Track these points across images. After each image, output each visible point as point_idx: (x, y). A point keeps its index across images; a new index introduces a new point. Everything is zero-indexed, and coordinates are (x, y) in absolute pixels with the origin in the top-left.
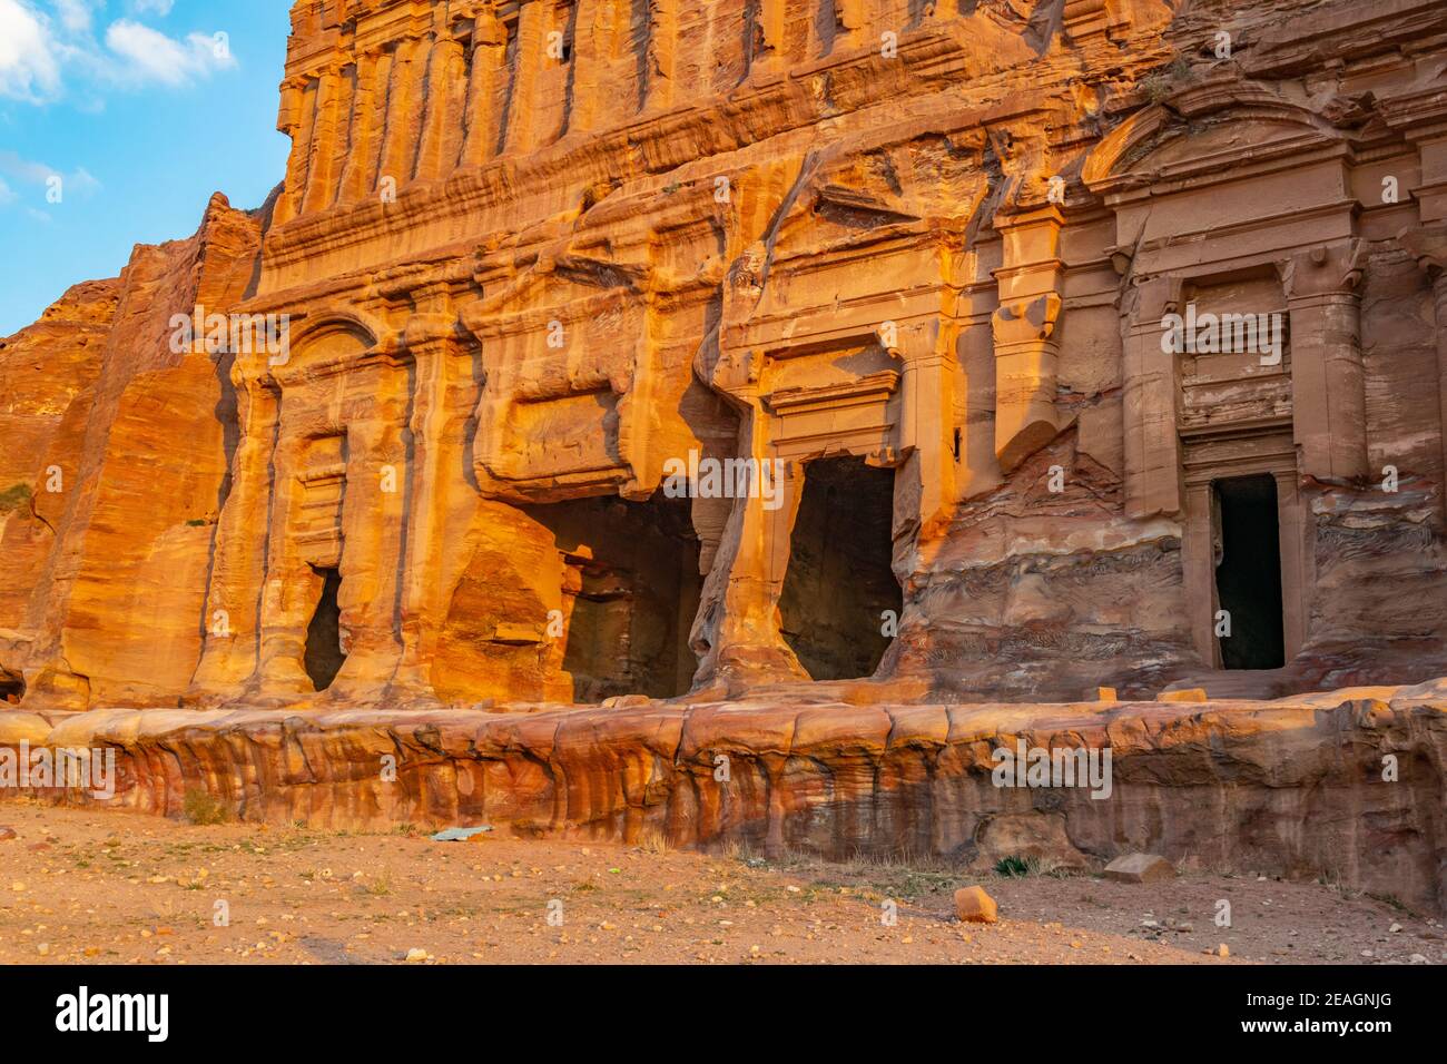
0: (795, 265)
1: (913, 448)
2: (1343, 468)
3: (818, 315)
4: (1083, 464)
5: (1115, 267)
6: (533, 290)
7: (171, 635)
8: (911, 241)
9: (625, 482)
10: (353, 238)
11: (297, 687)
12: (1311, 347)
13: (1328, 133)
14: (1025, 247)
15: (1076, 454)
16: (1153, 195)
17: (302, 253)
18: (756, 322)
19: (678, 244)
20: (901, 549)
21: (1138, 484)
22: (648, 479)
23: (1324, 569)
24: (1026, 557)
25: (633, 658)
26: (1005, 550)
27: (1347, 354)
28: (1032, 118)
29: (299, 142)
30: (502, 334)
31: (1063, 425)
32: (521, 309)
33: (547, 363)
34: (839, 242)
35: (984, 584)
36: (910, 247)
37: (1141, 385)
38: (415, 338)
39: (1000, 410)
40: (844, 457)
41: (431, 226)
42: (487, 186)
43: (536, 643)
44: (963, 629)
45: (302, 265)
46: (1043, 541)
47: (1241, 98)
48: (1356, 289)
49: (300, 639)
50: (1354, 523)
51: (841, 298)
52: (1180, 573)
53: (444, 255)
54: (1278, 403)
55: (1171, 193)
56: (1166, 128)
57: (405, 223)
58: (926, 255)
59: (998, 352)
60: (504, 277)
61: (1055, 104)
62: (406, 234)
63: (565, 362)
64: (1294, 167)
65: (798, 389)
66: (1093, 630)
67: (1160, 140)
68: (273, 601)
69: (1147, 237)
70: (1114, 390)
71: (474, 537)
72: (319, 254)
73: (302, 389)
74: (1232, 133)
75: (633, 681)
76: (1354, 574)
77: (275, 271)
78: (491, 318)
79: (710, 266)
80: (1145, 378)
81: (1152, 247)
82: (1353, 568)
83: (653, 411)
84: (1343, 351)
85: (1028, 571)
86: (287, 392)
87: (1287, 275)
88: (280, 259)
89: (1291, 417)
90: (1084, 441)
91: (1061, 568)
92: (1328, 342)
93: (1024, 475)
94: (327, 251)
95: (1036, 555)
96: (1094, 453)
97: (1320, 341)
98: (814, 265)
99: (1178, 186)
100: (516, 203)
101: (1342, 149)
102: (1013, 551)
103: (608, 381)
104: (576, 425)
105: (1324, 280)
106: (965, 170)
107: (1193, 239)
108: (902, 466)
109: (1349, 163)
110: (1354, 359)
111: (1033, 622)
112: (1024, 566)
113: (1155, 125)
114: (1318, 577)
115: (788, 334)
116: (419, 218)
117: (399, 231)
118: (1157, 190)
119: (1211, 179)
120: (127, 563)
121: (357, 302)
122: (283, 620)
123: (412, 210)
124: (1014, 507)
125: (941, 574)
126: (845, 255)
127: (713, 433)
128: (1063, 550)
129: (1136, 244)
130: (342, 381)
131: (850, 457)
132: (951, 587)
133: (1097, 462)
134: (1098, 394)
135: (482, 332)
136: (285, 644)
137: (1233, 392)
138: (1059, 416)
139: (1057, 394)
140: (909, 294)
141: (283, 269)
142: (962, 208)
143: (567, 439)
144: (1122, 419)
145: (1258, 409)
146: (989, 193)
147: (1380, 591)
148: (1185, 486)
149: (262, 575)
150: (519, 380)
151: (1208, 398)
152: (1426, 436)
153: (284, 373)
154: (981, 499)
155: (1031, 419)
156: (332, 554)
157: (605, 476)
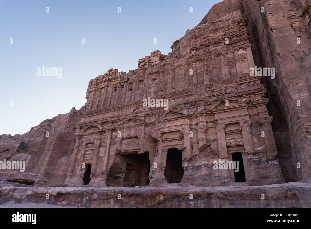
0: (167, 120)
1: (186, 147)
2: (252, 151)
3: (171, 127)
4: (212, 150)
5: (215, 122)
6: (126, 123)
7: (61, 175)
8: (185, 117)
9: (139, 152)
10: (97, 114)
11: (82, 184)
12: (245, 134)
13: (245, 105)
14: (202, 119)
15: (211, 149)
16: (220, 112)
17: (88, 116)
18: (161, 128)
19: (148, 117)
20: (184, 163)
21: (221, 153)
22: (143, 151)
23: (251, 166)
24: (204, 164)
25: (136, 180)
26: (201, 163)
27: (251, 135)
28: (202, 101)
29: (89, 100)
30: (121, 129)
31: (209, 144)
32: (124, 125)
33: (128, 133)
34: (174, 117)
35: (197, 168)
36: (184, 118)
37: (220, 139)
38: (106, 129)
39: (199, 142)
40: (175, 149)
41: (110, 113)
42: (119, 107)
43: (122, 177)
44: (195, 175)
45: (88, 118)
46: (207, 162)
47: (232, 100)
48: (251, 126)
49: (83, 176)
50: (254, 160)
51: (174, 125)
53: (112, 117)
54: (241, 142)
55: (223, 112)
56: (221, 103)
57: (105, 112)
58: (187, 119)
59: (198, 134)
60: (121, 121)
61: (206, 99)
62: (105, 114)
63: (130, 133)
64: (240, 109)
65: (168, 138)
66: (215, 176)
67: (221, 105)
68: (79, 170)
69: (220, 118)
70: (216, 139)
71: (114, 160)
72: (91, 116)
73: (87, 136)
74: (231, 104)
75: (135, 183)
76: (255, 167)
77: (84, 118)
78: (119, 126)
79: (153, 120)
80: (221, 138)
81: (221, 119)
83: (144, 141)
84: (250, 135)
85: (205, 166)
86: (84, 137)
87: (241, 124)
88: (85, 117)
89: (243, 144)
90: (212, 147)
91: (209, 166)
92: (248, 133)
93: (202, 152)
94: (92, 116)
95: (205, 164)
96: (214, 148)
97: (247, 133)
98: (170, 120)
99: (224, 111)
100: (123, 110)
101: (247, 107)
102: (202, 163)
103: (137, 136)
104: (132, 143)
105: (246, 125)
106: (192, 108)
107: (227, 118)
108: (183, 150)
109: (248, 109)
110: (252, 136)
111: (206, 174)
112: (204, 166)
113: (220, 103)
114: (250, 168)
115: (166, 130)
116: (108, 112)
117: (104, 113)
118: (221, 111)
119: (228, 110)
120: (55, 163)
121: (97, 123)
122: (80, 173)
123: (107, 111)
124: (202, 156)
125: (190, 167)
126: (175, 119)
127: (153, 145)
128: (210, 163)
129: (218, 119)
130: (94, 135)
131: (176, 149)
132: (192, 169)
133: (214, 150)
134: (213, 140)
135: (117, 129)
136: (81, 177)
137: (234, 140)
138: (208, 143)
139: (208, 140)
140: (184, 125)
141: (85, 118)
142: (192, 113)
143: (130, 145)
144: (217, 144)
145: (238, 143)
146: (196, 111)
147: (259, 170)
148: (228, 154)
149: (78, 165)
150: (123, 136)
151: (230, 141)
152: (263, 147)
153: (84, 134)
154: (196, 155)
155: (204, 144)
156: (90, 162)
157: (136, 151)
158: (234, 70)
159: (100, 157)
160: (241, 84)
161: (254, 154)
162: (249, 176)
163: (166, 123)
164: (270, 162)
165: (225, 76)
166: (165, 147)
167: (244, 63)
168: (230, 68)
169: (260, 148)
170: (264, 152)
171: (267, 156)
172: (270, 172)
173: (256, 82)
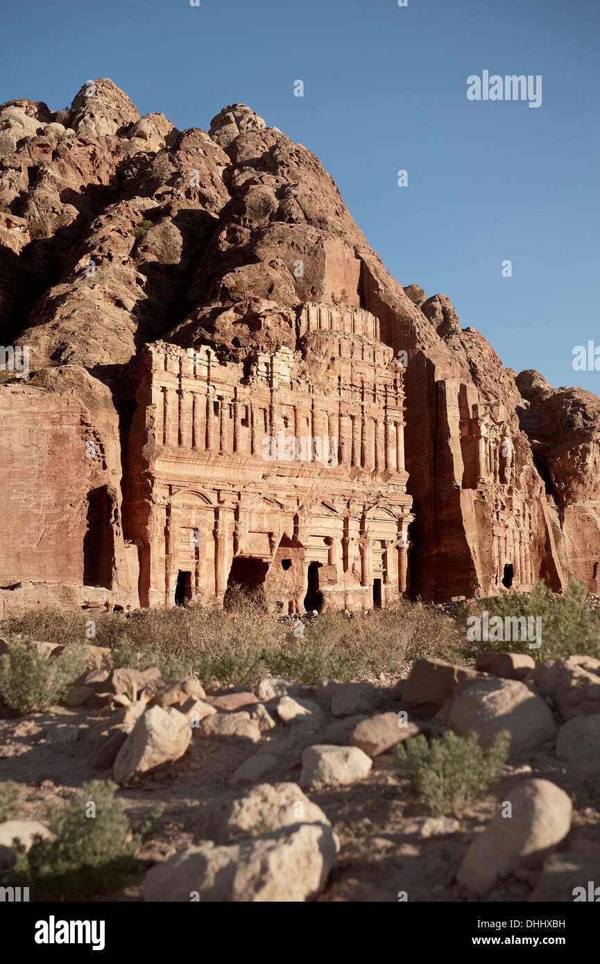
0: (315, 515)
1: (335, 564)
2: (392, 580)
3: (318, 529)
9: (268, 559)
10: (194, 462)
14: (352, 525)
15: (353, 570)
16: (371, 521)
17: (175, 460)
18: (306, 527)
21: (367, 578)
29: (157, 410)
30: (246, 512)
32: (251, 506)
33: (259, 524)
34: (325, 514)
36: (335, 518)
37: (369, 559)
38: (225, 507)
39: (349, 559)
40: (317, 562)
41: (219, 468)
45: (172, 464)
47: (386, 507)
51: (321, 526)
53: (233, 483)
54: (381, 566)
55: (374, 521)
56: (375, 508)
57: (212, 464)
58: (337, 520)
59: (349, 546)
60: (248, 495)
61: (362, 497)
62: (210, 468)
63: (263, 524)
64: (390, 523)
69: (369, 529)
72: (180, 463)
73: (179, 510)
77: (161, 462)
84: (392, 559)
86: (172, 510)
88: (166, 459)
89: (387, 570)
90: (356, 567)
93: (346, 572)
94: (183, 463)
96: (357, 570)
98: (319, 516)
101: (396, 522)
103: (273, 533)
104: (258, 541)
105: (392, 545)
106: (343, 503)
107: (376, 532)
115: (313, 532)
116: (217, 464)
119: (380, 521)
121: (205, 488)
122: (174, 588)
124: (346, 579)
126: (324, 517)
130: (194, 511)
132: (335, 595)
133: (357, 573)
134: (357, 558)
135: (242, 510)
136: (174, 595)
137: (376, 562)
140: (335, 529)
141: (165, 463)
143: (256, 545)
150: (251, 526)
152: (397, 576)
155: (353, 562)
156: (190, 568)
157: (261, 556)
163: (312, 519)
166: (307, 560)
170: (397, 581)
171: (399, 587)
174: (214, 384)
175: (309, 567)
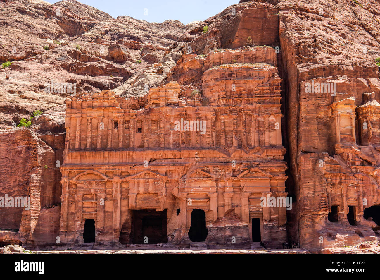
0: (193, 180)
1: (211, 210)
2: (268, 219)
3: (197, 189)
4: (236, 214)
5: (240, 189)
6: (141, 176)
8: (212, 180)
9: (158, 209)
10: (94, 157)
14: (229, 184)
15: (234, 213)
16: (246, 181)
18: (186, 188)
19: (170, 173)
20: (208, 223)
21: (244, 218)
22: (163, 209)
23: (266, 231)
24: (228, 226)
26: (225, 225)
31: (233, 209)
33: (145, 189)
35: (222, 230)
37: (244, 205)
39: (225, 206)
40: (200, 210)
44: (219, 236)
45: (79, 159)
46: (231, 224)
49: (83, 232)
50: (269, 225)
51: (200, 186)
52: (248, 230)
54: (261, 210)
55: (249, 181)
56: (248, 173)
58: (214, 182)
59: (225, 199)
60: (135, 172)
63: (149, 189)
64: (264, 181)
68: (79, 226)
69: (246, 186)
70: (240, 205)
71: (126, 216)
73: (83, 185)
78: (133, 179)
79: (176, 177)
81: (246, 188)
82: (269, 231)
83: (165, 199)
86: (78, 185)
87: (263, 194)
89: (263, 212)
90: (236, 211)
91: (232, 228)
93: (227, 215)
94: (86, 158)
96: (237, 213)
98: (196, 181)
100: (135, 158)
101: (270, 180)
103: (157, 193)
104: (149, 199)
106: (220, 171)
108: (208, 212)
111: (230, 235)
112: (228, 228)
119: (254, 180)
122: (80, 229)
124: (226, 220)
125: (215, 228)
126: (202, 181)
127: (172, 202)
128: (233, 226)
129: (244, 187)
130: (94, 185)
132: (217, 230)
134: (238, 205)
135: (130, 181)
136: (81, 234)
137: (255, 207)
138: (232, 207)
139: (233, 205)
140: (212, 188)
142: (219, 177)
143: (147, 201)
144: (241, 209)
145: (258, 210)
146: (223, 175)
147: (271, 233)
148: (250, 219)
149: (72, 220)
150: (138, 190)
151: (252, 208)
152: (277, 216)
153: (78, 181)
154: (221, 218)
155: (230, 208)
156: (93, 217)
157: (155, 208)
158: (262, 138)
159: (107, 212)
160: (267, 156)
161: (270, 221)
162: (264, 238)
163: (191, 183)
164: (280, 228)
165: (254, 142)
166: (190, 208)
167: (273, 133)
168: (259, 135)
169: (275, 216)
170: (277, 219)
171: (278, 223)
172: (279, 236)
173: (281, 156)
174: (112, 111)
175: (192, 213)
